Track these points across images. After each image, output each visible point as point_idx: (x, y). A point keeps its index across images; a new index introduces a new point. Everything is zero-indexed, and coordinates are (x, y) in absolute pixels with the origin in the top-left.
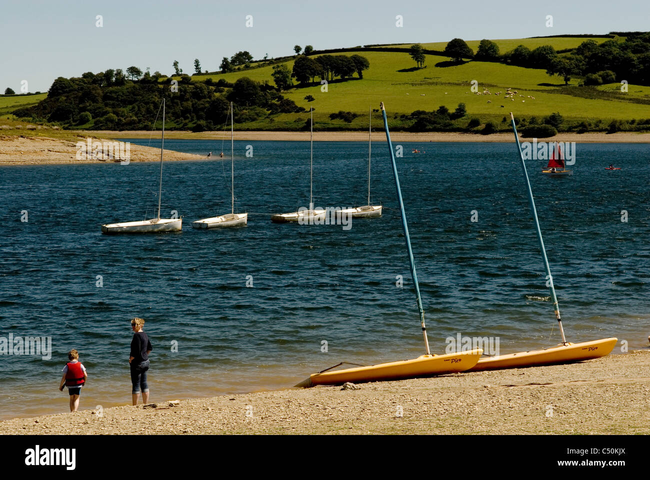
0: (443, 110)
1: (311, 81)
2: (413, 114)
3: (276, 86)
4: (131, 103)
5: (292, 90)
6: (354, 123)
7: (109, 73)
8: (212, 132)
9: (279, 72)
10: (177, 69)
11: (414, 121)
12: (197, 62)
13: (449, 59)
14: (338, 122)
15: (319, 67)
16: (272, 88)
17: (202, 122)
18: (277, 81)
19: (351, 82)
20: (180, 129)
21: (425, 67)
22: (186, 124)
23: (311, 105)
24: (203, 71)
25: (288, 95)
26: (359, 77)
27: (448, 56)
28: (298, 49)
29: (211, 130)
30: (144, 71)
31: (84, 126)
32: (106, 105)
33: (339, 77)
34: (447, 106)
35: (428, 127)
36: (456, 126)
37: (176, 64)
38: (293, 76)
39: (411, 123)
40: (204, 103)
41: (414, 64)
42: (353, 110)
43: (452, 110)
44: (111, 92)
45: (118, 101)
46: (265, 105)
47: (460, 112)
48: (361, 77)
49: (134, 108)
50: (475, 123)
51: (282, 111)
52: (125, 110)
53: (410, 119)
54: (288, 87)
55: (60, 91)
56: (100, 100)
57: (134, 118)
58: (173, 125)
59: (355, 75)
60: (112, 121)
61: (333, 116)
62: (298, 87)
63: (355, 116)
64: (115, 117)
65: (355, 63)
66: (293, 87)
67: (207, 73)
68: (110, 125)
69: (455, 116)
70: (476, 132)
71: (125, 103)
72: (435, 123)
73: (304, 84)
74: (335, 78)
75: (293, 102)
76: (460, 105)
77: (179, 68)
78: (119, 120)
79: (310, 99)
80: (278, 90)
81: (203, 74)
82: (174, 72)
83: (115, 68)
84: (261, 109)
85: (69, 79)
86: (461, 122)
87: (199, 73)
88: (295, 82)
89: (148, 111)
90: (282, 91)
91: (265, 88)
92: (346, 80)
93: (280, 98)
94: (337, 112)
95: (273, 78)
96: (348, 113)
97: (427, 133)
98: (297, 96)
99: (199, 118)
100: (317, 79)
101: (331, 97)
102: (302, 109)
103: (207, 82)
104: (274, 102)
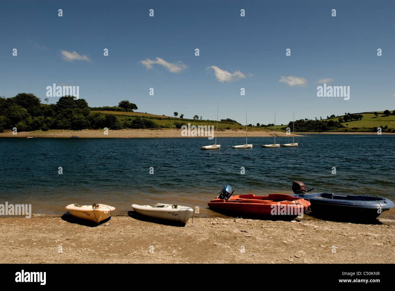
1: (348, 121)
4: (305, 126)
7: (301, 120)
9: (340, 119)
12: (321, 117)
14: (353, 130)
15: (350, 117)
16: (338, 122)
17: (321, 130)
18: (339, 121)
21: (378, 117)
22: (317, 131)
24: (322, 119)
25: (342, 124)
27: (384, 114)
28: (346, 114)
29: (323, 132)
30: (308, 119)
32: (299, 127)
34: (383, 126)
37: (316, 118)
38: (343, 119)
40: (321, 126)
41: (375, 116)
44: (301, 124)
45: (302, 126)
46: (336, 126)
48: (361, 120)
50: (390, 130)
51: (340, 128)
52: (303, 128)
53: (372, 129)
55: (291, 124)
56: (298, 126)
57: (305, 130)
58: (314, 131)
59: (360, 119)
60: (300, 130)
62: (344, 122)
63: (358, 128)
64: (301, 130)
65: (360, 116)
66: (343, 122)
67: (323, 120)
71: (304, 126)
73: (346, 121)
74: (354, 120)
75: (343, 126)
76: (386, 126)
79: (347, 125)
80: (339, 123)
82: (315, 119)
83: (302, 119)
85: (293, 121)
86: (386, 130)
87: (321, 120)
88: (344, 121)
89: (309, 128)
91: (336, 122)
92: (357, 120)
93: (340, 125)
94: (353, 128)
96: (356, 128)
98: (344, 124)
100: (350, 120)
101: (352, 124)
102: (345, 127)
103: (323, 121)
104: (338, 125)
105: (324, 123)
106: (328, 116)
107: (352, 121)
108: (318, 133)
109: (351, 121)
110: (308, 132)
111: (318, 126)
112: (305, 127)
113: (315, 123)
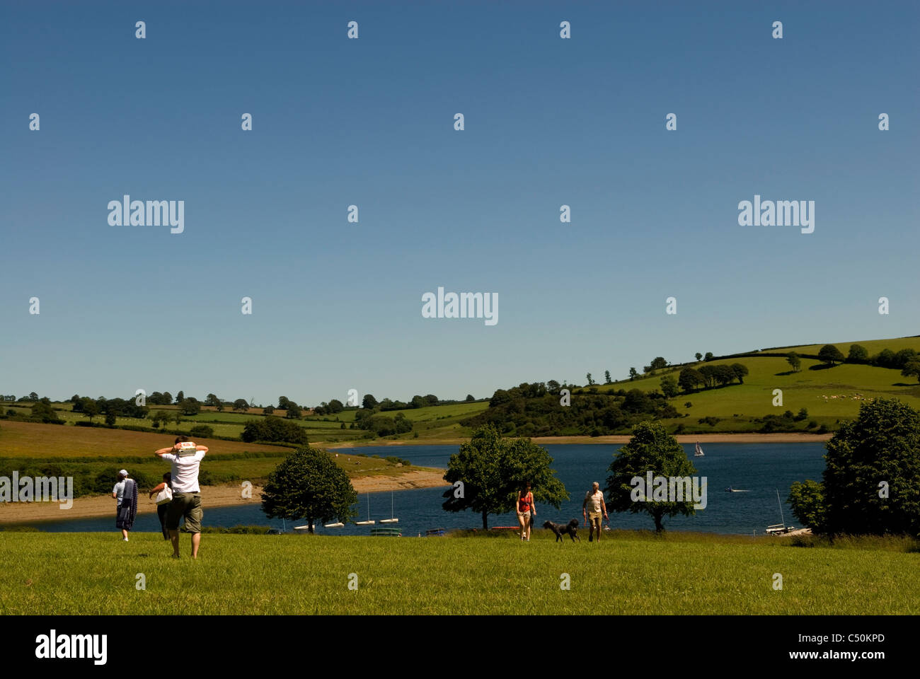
0: (788, 414)
1: (695, 387)
2: (765, 418)
3: (664, 394)
4: (548, 412)
5: (678, 397)
6: (717, 427)
7: (536, 385)
8: (606, 437)
9: (666, 383)
10: (590, 380)
11: (765, 424)
12: (607, 373)
13: (822, 363)
14: (705, 426)
15: (701, 376)
16: (661, 396)
17: (599, 429)
18: (664, 390)
19: (731, 387)
20: (583, 435)
21: (801, 371)
22: (587, 430)
23: (689, 411)
24: (613, 381)
25: (672, 402)
26: (739, 382)
27: (822, 360)
28: (698, 356)
29: (606, 435)
30: (561, 382)
31: (509, 434)
32: (527, 415)
33: (721, 384)
34: (792, 411)
35: (774, 430)
36: (796, 428)
37: (589, 376)
38: (679, 384)
39: (761, 426)
40: (601, 412)
41: (791, 368)
42: (718, 415)
43: (796, 415)
44: (532, 404)
45: (537, 411)
46: (652, 411)
47: (803, 416)
48: (742, 382)
49: (549, 416)
50: (812, 425)
51: (665, 417)
52: (541, 419)
53: (762, 422)
54: (673, 395)
55: (499, 402)
56: (523, 411)
57: (548, 426)
58: (579, 431)
59: (736, 380)
60: (530, 429)
61: (701, 421)
62: (682, 394)
63: (718, 420)
64: (533, 426)
65: (735, 371)
66: (678, 394)
67: (617, 382)
68: (528, 432)
69: (797, 419)
70: (813, 433)
71: (542, 412)
72: (780, 425)
73: (689, 391)
74: (717, 385)
75: (674, 409)
76: (802, 410)
77: (592, 379)
78: (536, 428)
79: (689, 405)
80: (665, 398)
81: (613, 383)
82: (588, 383)
83: (539, 381)
84: (647, 415)
85: (507, 390)
86: (803, 424)
87: (610, 383)
88: (680, 389)
89: (560, 420)
90: (669, 398)
92: (727, 386)
93: (665, 405)
94: (704, 417)
95: (660, 388)
96: (713, 418)
97: (772, 435)
98: (678, 403)
99: (598, 424)
100: (700, 386)
101: (707, 403)
102: (680, 415)
103: (611, 393)
104: (660, 408)
105: (614, 397)
106: (633, 370)
107: (710, 388)
108: (588, 439)
109: (707, 388)
110: (556, 434)
111: (590, 413)
112: (546, 415)
113: (582, 397)
